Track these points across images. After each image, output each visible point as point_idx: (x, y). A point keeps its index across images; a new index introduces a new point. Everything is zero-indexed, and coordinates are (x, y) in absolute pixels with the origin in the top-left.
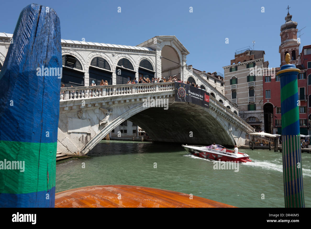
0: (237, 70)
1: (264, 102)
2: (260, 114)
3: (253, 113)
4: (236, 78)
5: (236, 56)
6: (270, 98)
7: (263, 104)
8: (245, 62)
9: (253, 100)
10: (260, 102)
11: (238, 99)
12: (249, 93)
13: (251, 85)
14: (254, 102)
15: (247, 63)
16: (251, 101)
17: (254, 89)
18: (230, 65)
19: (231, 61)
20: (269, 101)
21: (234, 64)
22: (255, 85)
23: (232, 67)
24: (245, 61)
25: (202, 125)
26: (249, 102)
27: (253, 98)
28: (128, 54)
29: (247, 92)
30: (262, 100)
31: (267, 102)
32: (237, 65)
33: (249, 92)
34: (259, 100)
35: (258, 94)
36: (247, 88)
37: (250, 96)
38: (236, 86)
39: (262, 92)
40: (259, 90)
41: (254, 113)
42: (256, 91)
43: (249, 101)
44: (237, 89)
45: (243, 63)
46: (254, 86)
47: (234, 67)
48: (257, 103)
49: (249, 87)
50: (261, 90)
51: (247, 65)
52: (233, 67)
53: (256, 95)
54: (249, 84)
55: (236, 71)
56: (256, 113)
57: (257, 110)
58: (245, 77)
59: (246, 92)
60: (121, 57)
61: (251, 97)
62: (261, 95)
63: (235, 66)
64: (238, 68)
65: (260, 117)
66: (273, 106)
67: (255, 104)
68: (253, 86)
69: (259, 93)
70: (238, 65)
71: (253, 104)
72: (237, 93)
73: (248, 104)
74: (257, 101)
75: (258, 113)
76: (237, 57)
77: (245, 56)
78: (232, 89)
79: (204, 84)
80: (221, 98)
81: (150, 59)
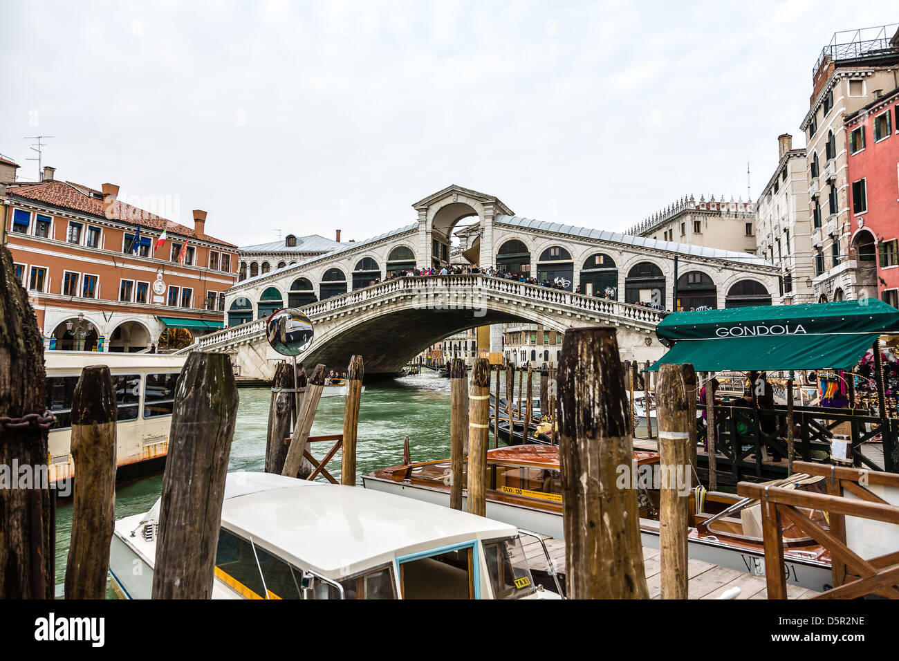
0: (817, 128)
1: (852, 230)
2: (845, 277)
4: (817, 155)
6: (867, 211)
7: (850, 236)
10: (843, 233)
11: (822, 228)
14: (836, 233)
17: (836, 187)
20: (864, 224)
22: (835, 171)
23: (810, 121)
28: (369, 250)
31: (858, 227)
34: (842, 223)
35: (840, 204)
38: (815, 182)
40: (840, 189)
42: (837, 192)
44: (819, 192)
46: (833, 178)
48: (841, 238)
50: (842, 187)
51: (824, 104)
52: (813, 120)
53: (838, 208)
55: (815, 134)
56: (841, 274)
57: (841, 262)
58: (825, 148)
60: (360, 257)
63: (813, 115)
65: (845, 287)
66: (874, 241)
67: (840, 241)
69: (841, 200)
70: (814, 112)
72: (821, 208)
73: (832, 243)
74: (839, 228)
75: (843, 272)
76: (816, 85)
79: (560, 242)
80: (645, 257)
81: (407, 243)
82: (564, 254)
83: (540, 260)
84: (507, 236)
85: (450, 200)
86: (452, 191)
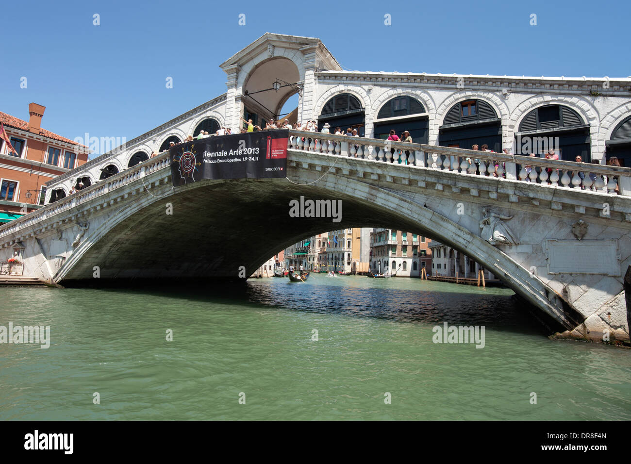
28: (174, 127)
60: (165, 137)
79: (409, 90)
80: (548, 98)
81: (214, 114)
82: (415, 105)
83: (378, 118)
84: (333, 90)
85: (265, 56)
86: (267, 43)
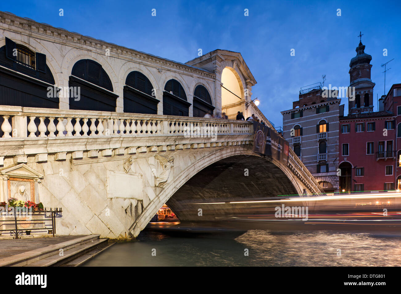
0: (302, 117)
1: (340, 160)
2: (334, 178)
3: (324, 176)
4: (301, 127)
5: (301, 96)
6: (349, 155)
7: (339, 163)
8: (314, 105)
9: (324, 158)
10: (335, 161)
11: (303, 157)
12: (318, 149)
13: (322, 137)
14: (326, 161)
15: (317, 106)
16: (322, 160)
17: (327, 143)
18: (292, 109)
19: (294, 103)
20: (347, 160)
21: (298, 107)
22: (328, 137)
23: (294, 111)
24: (314, 103)
25: (265, 192)
26: (319, 161)
27: (324, 155)
29: (317, 147)
30: (338, 158)
31: (344, 160)
32: (302, 109)
33: (319, 147)
34: (333, 157)
35: (332, 150)
36: (316, 141)
37: (320, 153)
38: (301, 138)
39: (337, 146)
40: (333, 144)
41: (326, 176)
42: (329, 145)
43: (319, 159)
44: (302, 142)
45: (311, 106)
46: (327, 139)
47: (298, 112)
48: (331, 163)
49: (319, 140)
50: (336, 144)
51: (316, 108)
52: (296, 112)
53: (328, 151)
54: (320, 136)
55: (300, 118)
56: (328, 176)
57: (331, 172)
58: (314, 126)
59: (315, 147)
61: (322, 154)
62: (336, 151)
63: (300, 110)
64: (304, 113)
65: (334, 181)
66: (352, 166)
67: (328, 164)
68: (325, 138)
69: (334, 149)
70: (304, 109)
71: (325, 163)
72: (302, 149)
73: (317, 164)
74: (331, 159)
75: (331, 176)
76: (302, 98)
77: (313, 96)
78: (295, 143)
